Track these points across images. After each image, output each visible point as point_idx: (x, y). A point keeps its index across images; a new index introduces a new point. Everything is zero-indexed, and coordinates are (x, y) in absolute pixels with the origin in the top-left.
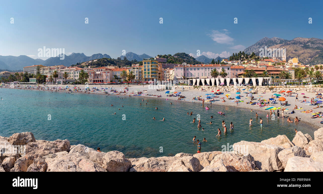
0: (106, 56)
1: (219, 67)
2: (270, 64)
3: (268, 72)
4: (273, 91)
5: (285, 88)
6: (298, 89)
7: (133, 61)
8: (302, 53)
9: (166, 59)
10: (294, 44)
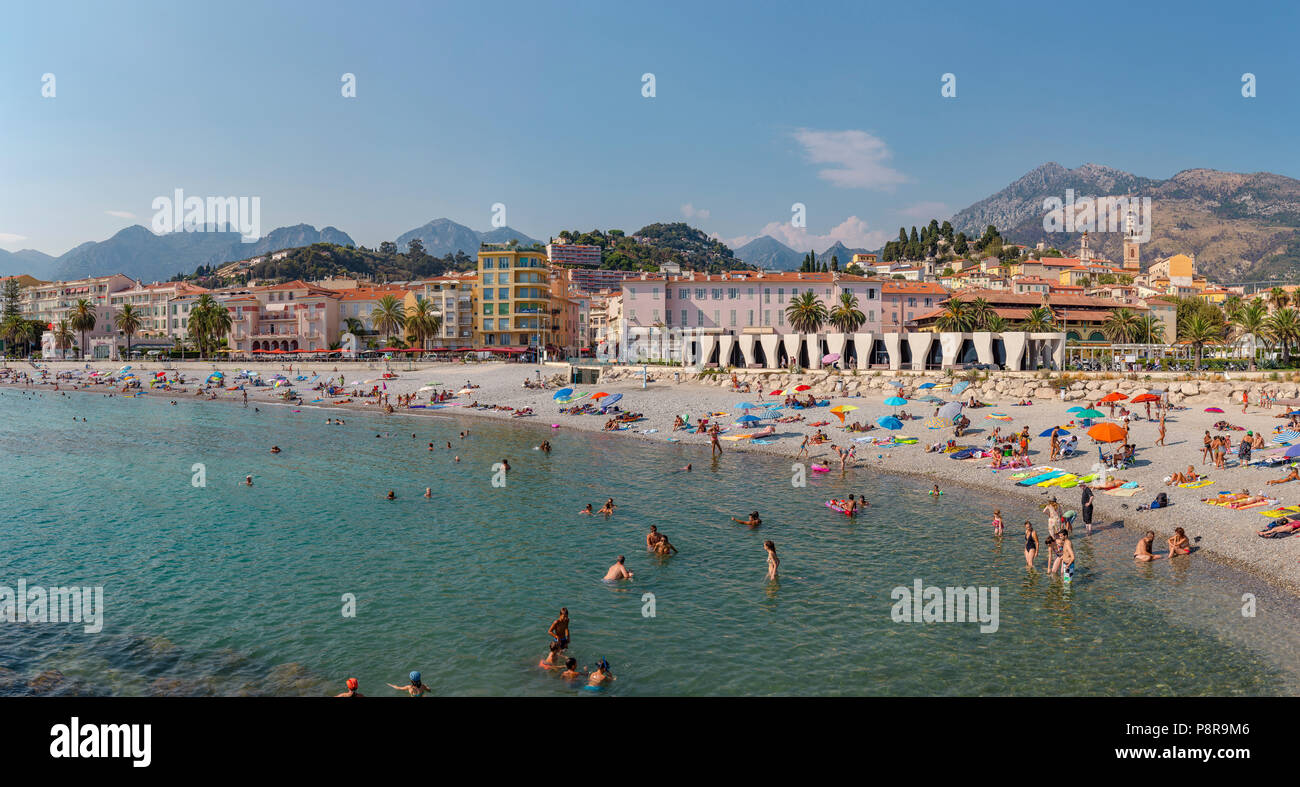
0: (331, 238)
1: (829, 286)
2: (1066, 279)
3: (1053, 314)
4: (1069, 394)
5: (1127, 383)
6: (1188, 388)
7: (450, 258)
8: (1214, 239)
9: (596, 249)
10: (1178, 198)
